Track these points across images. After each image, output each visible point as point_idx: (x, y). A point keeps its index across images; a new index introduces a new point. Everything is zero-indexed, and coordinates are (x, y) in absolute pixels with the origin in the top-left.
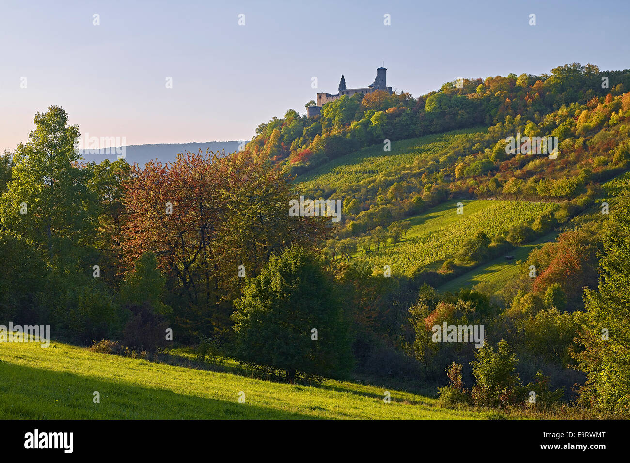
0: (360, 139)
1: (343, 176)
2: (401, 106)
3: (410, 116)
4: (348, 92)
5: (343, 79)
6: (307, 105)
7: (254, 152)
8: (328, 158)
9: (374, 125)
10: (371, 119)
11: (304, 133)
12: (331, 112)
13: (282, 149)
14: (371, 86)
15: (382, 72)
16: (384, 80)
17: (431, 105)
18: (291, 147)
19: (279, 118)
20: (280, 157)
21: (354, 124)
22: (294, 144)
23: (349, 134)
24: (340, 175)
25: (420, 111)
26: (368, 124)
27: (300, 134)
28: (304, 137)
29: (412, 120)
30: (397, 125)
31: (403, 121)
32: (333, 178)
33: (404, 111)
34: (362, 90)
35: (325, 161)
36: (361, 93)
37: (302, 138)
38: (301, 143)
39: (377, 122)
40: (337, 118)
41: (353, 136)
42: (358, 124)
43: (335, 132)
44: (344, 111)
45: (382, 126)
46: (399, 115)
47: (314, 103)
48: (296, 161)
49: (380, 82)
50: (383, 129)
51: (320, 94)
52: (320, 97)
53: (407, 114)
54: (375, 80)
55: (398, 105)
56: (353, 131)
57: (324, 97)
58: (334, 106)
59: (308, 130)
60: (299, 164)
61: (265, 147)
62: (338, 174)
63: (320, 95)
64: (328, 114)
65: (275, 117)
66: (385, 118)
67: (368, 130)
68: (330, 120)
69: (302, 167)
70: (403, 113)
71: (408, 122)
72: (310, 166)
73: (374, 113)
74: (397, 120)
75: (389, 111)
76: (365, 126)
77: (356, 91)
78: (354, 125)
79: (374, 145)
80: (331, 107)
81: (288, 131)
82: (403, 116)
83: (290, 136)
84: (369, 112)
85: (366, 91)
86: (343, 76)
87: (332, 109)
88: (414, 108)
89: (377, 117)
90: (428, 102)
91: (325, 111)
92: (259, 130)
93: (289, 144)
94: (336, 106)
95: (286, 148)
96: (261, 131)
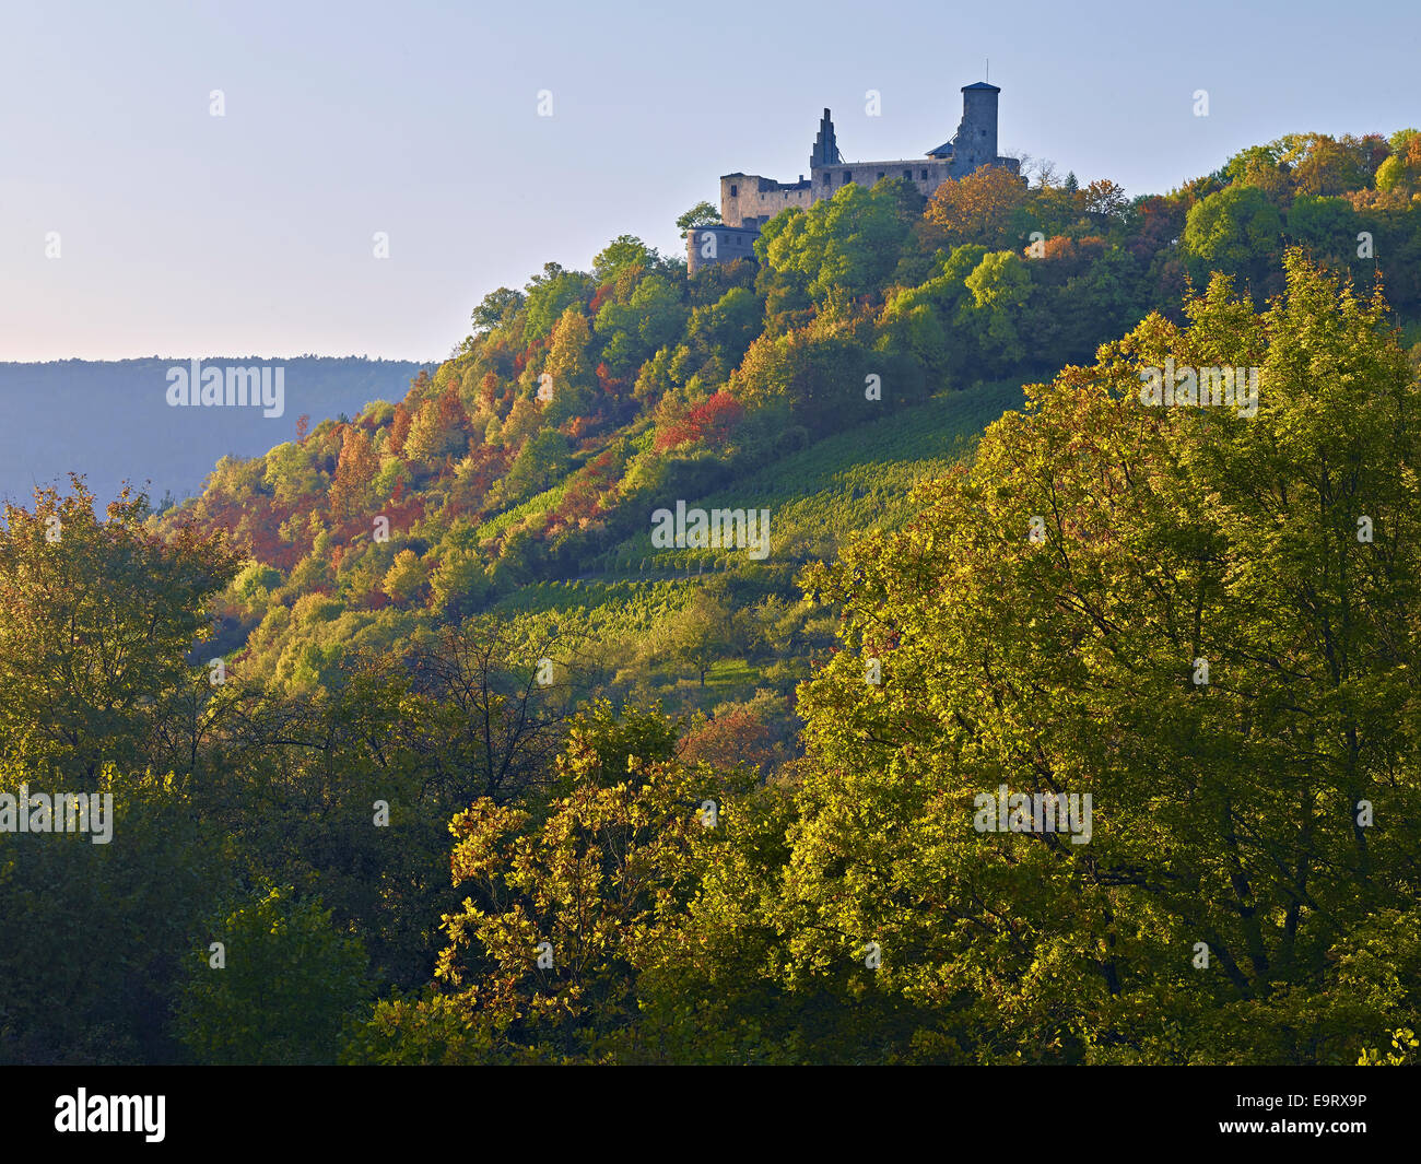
0: (927, 358)
1: (882, 503)
2: (1085, 233)
3: (1121, 275)
4: (849, 173)
5: (827, 126)
6: (685, 222)
7: (480, 399)
8: (805, 431)
9: (979, 304)
10: (968, 282)
11: (693, 329)
12: (802, 250)
13: (600, 391)
14: (939, 153)
15: (982, 99)
16: (991, 133)
17: (1207, 233)
18: (638, 384)
19: (569, 267)
20: (594, 421)
21: (897, 301)
22: (648, 371)
23: (886, 338)
24: (869, 501)
25: (1161, 253)
26: (953, 301)
27: (672, 333)
28: (692, 345)
29: (1132, 287)
30: (1073, 307)
31: (1096, 291)
32: (842, 511)
33: (1098, 251)
34: (907, 169)
35: (796, 444)
36: (906, 180)
37: (683, 351)
38: (680, 370)
39: (992, 294)
40: (825, 274)
41: (902, 343)
42: (918, 300)
43: (826, 327)
44: (855, 244)
45: (1010, 309)
46: (1080, 268)
47: (711, 212)
48: (678, 441)
49: (978, 138)
50: (1015, 322)
51: (735, 182)
52: (734, 192)
53: (1110, 264)
54: (960, 129)
55: (1069, 228)
56: (902, 326)
57: (749, 192)
58: (811, 227)
59: (706, 319)
60: (694, 450)
61: (522, 379)
62: (858, 494)
63: (733, 183)
64: (784, 256)
65: (552, 264)
66: (1022, 275)
67: (956, 323)
68: (797, 280)
69: (707, 465)
70: (1095, 262)
71: (1116, 296)
72: (737, 459)
73: (978, 260)
74: (1071, 286)
75: (1038, 249)
76: (944, 309)
77: (881, 170)
78: (900, 300)
79: (980, 382)
80: (800, 228)
81: (627, 321)
82: (1093, 272)
83: (633, 338)
84: (956, 252)
85: (924, 170)
86: (827, 112)
87: (802, 238)
88: (1137, 243)
89: (990, 272)
90: (1197, 221)
91: (775, 246)
92: (487, 315)
93: (631, 369)
94: (821, 226)
95: (616, 388)
96: (497, 317)
